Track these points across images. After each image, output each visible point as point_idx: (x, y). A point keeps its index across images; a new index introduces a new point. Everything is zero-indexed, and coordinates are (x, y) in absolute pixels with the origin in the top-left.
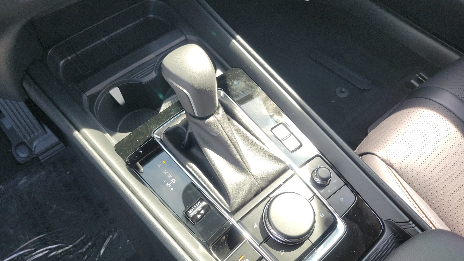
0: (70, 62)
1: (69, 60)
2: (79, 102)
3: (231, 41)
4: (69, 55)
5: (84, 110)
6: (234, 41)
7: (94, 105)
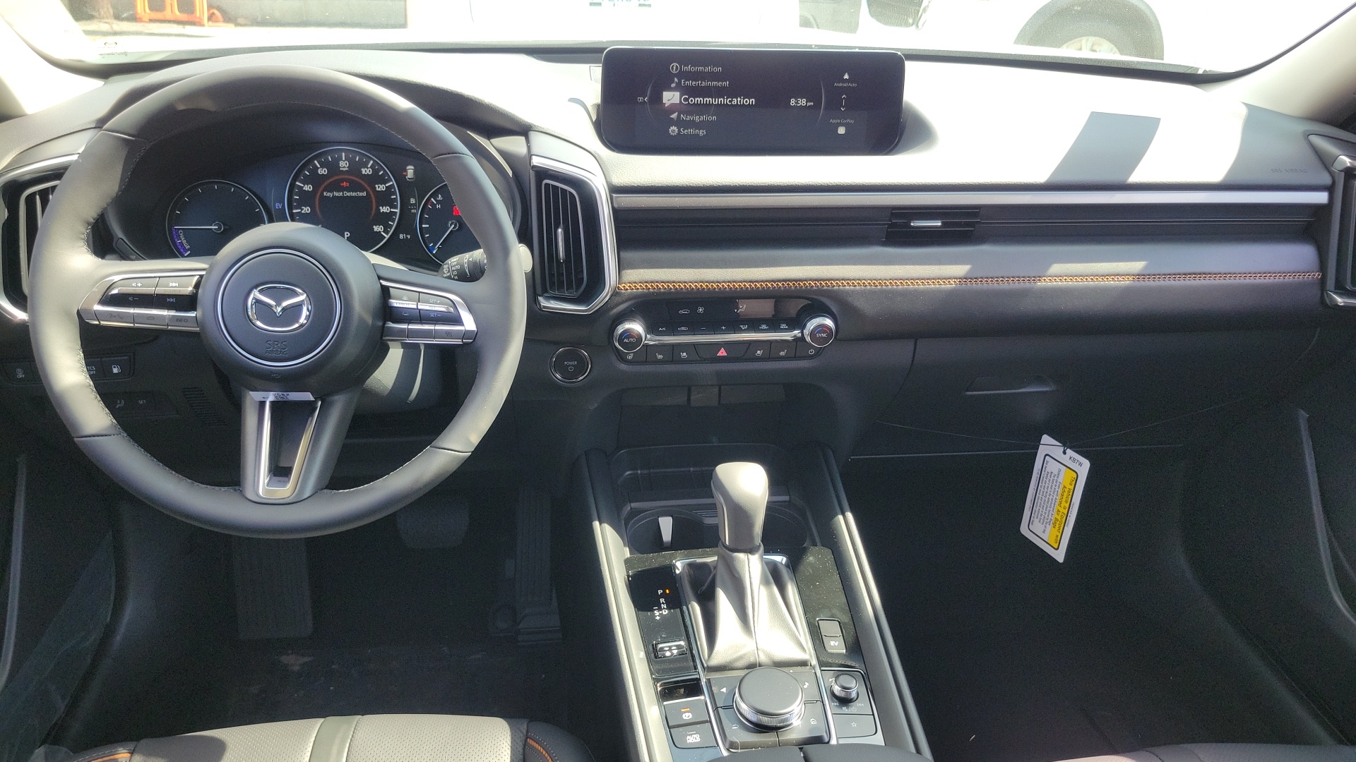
0: (638, 477)
1: (637, 473)
2: (619, 509)
3: (836, 515)
4: (642, 468)
5: (619, 516)
6: (841, 517)
7: (632, 519)
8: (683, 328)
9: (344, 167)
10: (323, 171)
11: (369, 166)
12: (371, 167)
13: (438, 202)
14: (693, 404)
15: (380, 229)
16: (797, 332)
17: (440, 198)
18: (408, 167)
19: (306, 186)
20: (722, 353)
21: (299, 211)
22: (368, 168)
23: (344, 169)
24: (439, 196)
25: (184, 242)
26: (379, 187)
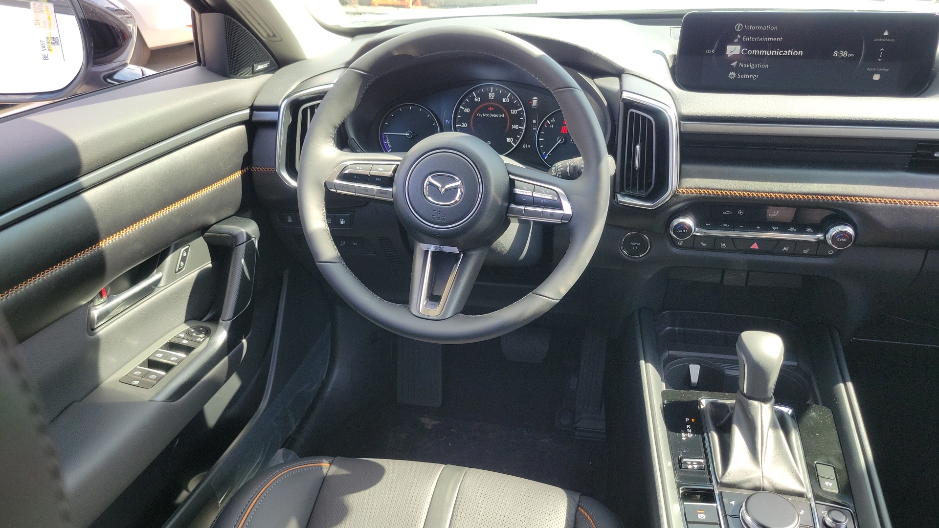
0: (675, 332)
1: (675, 329)
3: (838, 383)
4: (679, 326)
5: (659, 359)
6: (842, 385)
7: (669, 363)
8: (725, 225)
10: (477, 100)
11: (508, 97)
13: (552, 123)
14: (725, 283)
15: (510, 140)
16: (820, 236)
18: (534, 98)
19: (466, 109)
20: (755, 246)
21: (460, 125)
23: (491, 98)
24: (553, 119)
25: (389, 143)
26: (513, 111)
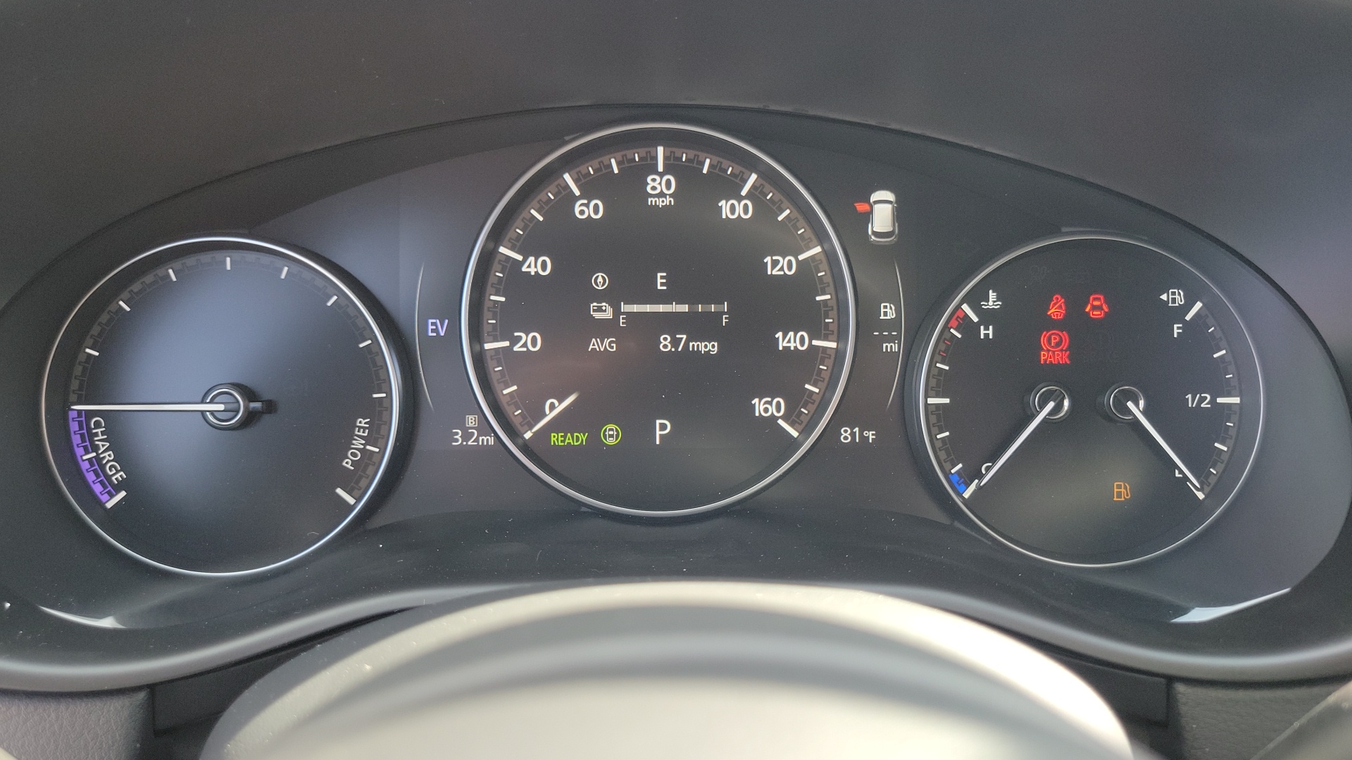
9: (662, 195)
10: (588, 210)
11: (744, 193)
12: (748, 196)
13: (987, 317)
15: (772, 410)
17: (992, 301)
18: (876, 196)
19: (532, 259)
21: (507, 344)
22: (740, 199)
23: (661, 202)
24: (992, 295)
25: (108, 456)
26: (775, 263)
